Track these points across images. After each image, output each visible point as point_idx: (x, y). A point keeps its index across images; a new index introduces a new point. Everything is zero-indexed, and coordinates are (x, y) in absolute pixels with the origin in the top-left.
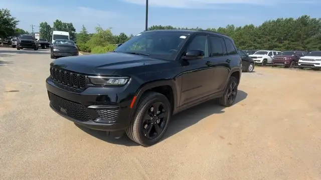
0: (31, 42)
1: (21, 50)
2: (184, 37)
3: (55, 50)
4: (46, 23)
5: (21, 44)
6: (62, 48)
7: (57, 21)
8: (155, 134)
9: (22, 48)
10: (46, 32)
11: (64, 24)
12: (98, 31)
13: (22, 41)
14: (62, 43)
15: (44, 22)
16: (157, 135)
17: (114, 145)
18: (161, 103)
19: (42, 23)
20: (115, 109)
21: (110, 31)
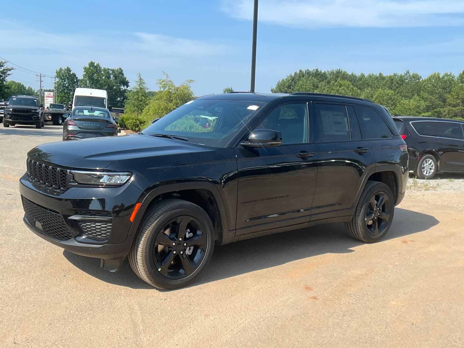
0: (29, 111)
1: (11, 128)
2: (254, 108)
3: (70, 128)
4: (69, 70)
5: (12, 116)
6: (85, 124)
7: (92, 64)
8: (181, 271)
9: (13, 124)
10: (67, 87)
11: (105, 70)
12: (164, 87)
13: (15, 110)
14: (86, 112)
15: (64, 68)
16: (186, 274)
17: (112, 286)
18: (192, 219)
19: (61, 69)
20: (106, 222)
21: (187, 88)
